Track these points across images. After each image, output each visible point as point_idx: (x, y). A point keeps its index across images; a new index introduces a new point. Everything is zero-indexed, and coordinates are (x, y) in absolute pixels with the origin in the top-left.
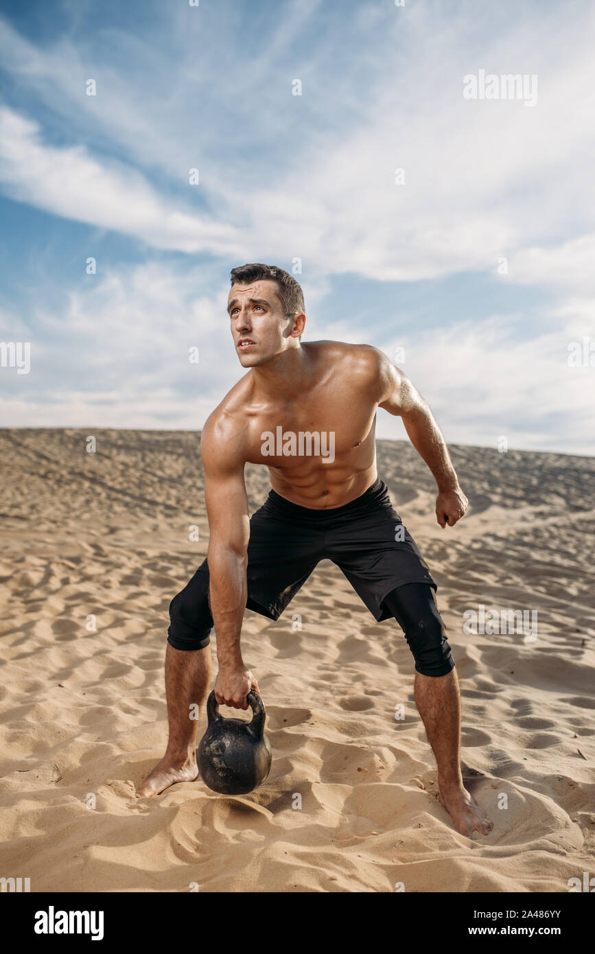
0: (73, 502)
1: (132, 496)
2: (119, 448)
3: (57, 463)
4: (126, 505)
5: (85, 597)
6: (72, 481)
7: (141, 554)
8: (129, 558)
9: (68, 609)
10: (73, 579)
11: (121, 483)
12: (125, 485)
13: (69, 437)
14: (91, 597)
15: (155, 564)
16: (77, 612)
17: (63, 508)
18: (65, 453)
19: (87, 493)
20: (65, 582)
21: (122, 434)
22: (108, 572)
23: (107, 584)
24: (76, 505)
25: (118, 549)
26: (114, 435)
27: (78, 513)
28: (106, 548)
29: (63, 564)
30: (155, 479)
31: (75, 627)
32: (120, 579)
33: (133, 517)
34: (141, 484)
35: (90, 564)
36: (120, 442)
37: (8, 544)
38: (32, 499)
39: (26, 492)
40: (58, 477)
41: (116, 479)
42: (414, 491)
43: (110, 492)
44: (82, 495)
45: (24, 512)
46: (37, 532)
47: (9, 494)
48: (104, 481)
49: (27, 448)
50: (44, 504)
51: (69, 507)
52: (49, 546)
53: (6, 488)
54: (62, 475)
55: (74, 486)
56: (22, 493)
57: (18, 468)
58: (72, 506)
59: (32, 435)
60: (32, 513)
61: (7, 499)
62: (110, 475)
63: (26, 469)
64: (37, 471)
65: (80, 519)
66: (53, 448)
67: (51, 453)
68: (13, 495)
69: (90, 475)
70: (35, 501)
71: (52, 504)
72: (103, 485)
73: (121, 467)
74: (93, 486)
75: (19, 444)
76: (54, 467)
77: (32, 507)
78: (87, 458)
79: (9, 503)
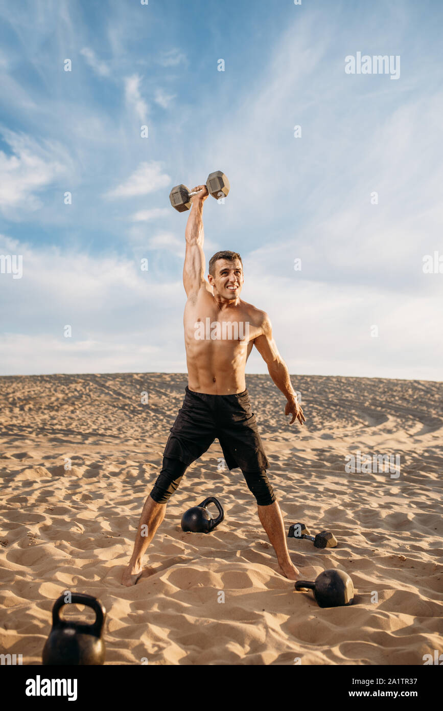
0: (146, 426)
2: (172, 387)
3: (130, 398)
6: (142, 411)
13: (137, 380)
17: (140, 430)
18: (135, 391)
19: (154, 420)
21: (173, 377)
24: (148, 428)
26: (168, 378)
27: (150, 433)
29: (150, 465)
36: (172, 383)
37: (111, 453)
38: (118, 424)
39: (112, 419)
40: (132, 408)
41: (172, 409)
42: (386, 415)
43: (169, 419)
44: (150, 421)
45: (115, 433)
46: (127, 445)
47: (101, 420)
48: (164, 411)
49: (108, 388)
50: (127, 427)
51: (143, 429)
52: (139, 455)
53: (99, 417)
54: (134, 408)
55: (144, 415)
56: (110, 420)
57: (103, 402)
58: (145, 428)
59: (111, 378)
60: (121, 434)
61: (101, 424)
62: (168, 407)
63: (110, 403)
64: (117, 404)
65: (153, 437)
66: (126, 388)
67: (125, 392)
68: (104, 421)
69: (153, 407)
70: (120, 425)
71: (132, 428)
72: (164, 414)
73: (174, 401)
74: (157, 415)
75: (103, 386)
76: (128, 401)
77: (119, 429)
78: (151, 395)
79: (103, 426)
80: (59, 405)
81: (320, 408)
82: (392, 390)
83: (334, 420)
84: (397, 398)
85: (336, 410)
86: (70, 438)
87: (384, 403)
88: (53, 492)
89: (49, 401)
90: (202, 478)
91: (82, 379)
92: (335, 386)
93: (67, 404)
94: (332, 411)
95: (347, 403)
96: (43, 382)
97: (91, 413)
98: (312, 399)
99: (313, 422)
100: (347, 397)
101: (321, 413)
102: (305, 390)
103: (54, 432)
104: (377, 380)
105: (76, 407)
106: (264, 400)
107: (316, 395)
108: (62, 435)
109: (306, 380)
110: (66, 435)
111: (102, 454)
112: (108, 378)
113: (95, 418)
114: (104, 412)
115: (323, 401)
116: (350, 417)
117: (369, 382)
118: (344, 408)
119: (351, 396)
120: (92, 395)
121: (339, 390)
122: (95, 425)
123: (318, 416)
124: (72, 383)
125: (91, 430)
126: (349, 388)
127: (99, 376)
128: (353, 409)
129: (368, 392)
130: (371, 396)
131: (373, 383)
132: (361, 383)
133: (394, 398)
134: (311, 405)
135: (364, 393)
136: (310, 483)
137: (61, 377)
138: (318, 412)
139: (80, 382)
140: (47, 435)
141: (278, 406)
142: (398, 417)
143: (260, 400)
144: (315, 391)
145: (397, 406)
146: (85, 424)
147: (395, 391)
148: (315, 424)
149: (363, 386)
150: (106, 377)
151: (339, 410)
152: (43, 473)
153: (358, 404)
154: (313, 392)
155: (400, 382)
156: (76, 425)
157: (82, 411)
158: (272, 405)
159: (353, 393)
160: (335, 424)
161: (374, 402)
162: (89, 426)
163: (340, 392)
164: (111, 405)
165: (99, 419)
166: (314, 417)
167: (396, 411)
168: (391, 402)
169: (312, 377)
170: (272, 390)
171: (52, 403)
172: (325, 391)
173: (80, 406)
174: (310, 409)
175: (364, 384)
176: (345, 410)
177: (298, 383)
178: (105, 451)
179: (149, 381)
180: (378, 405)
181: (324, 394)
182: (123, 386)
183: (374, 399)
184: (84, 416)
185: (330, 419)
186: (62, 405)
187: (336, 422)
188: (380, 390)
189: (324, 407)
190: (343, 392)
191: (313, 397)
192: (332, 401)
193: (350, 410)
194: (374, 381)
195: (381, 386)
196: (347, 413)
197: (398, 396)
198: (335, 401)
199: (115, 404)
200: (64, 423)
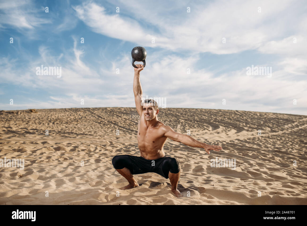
0: (107, 131)
1: (126, 129)
2: (124, 113)
3: (104, 119)
4: (124, 131)
5: (105, 154)
6: (108, 124)
7: (123, 144)
8: (120, 145)
9: (100, 157)
10: (102, 150)
11: (123, 125)
12: (125, 125)
13: (108, 110)
14: (106, 154)
15: (127, 147)
16: (101, 157)
17: (104, 132)
18: (107, 116)
19: (112, 128)
20: (100, 151)
21: (125, 109)
22: (113, 149)
23: (112, 151)
24: (108, 131)
25: (117, 143)
26: (123, 110)
27: (108, 134)
28: (114, 143)
29: (101, 147)
30: (135, 124)
31: (101, 160)
32: (116, 150)
33: (125, 135)
34: (130, 125)
35: (108, 147)
36: (124, 112)
37: (86, 142)
38: (95, 130)
39: (94, 127)
40: (104, 123)
41: (122, 123)
42: (219, 126)
43: (119, 128)
44: (111, 129)
45: (92, 133)
46: (95, 138)
47: (88, 128)
48: (118, 124)
49: (95, 114)
50: (99, 131)
51: (106, 132)
52: (98, 142)
53: (88, 127)
54: (105, 123)
55: (109, 126)
56: (92, 128)
57: (92, 120)
58: (107, 132)
59: (97, 110)
60: (95, 134)
61: (88, 130)
62: (120, 122)
63: (94, 121)
64: (98, 121)
65: (109, 135)
66: (103, 114)
67: (103, 116)
68: (90, 128)
69: (114, 122)
70: (96, 130)
71: (101, 131)
72: (118, 125)
73: (124, 120)
74: (114, 126)
75: (93, 113)
76: (103, 120)
77: (95, 132)
78: (114, 117)
79: (88, 131)
80: (71, 122)
81: (190, 123)
82: (225, 115)
83: (195, 128)
84: (226, 118)
85: (197, 124)
86: (71, 135)
87: (220, 121)
88: (51, 157)
89: (67, 120)
90: (122, 152)
91: (83, 110)
92: (199, 113)
93: (74, 121)
94: (195, 124)
95: (203, 121)
96: (65, 112)
97: (85, 125)
98: (187, 119)
99: (185, 129)
100: (204, 118)
101: (190, 125)
102: (184, 115)
103: (64, 133)
104: (218, 110)
105: (79, 122)
106: (165, 119)
107: (189, 117)
108: (68, 134)
109: (186, 110)
110: (69, 134)
111: (82, 142)
112: (96, 109)
113: (86, 127)
114: (91, 125)
115: (192, 120)
116: (202, 127)
117: (215, 111)
118: (201, 122)
119: (205, 118)
120: (87, 117)
121: (200, 115)
122: (85, 130)
123: (189, 126)
124: (78, 112)
125: (82, 133)
126: (205, 114)
127: (92, 109)
128: (205, 123)
129: (213, 116)
130: (215, 118)
131: (217, 112)
132: (211, 111)
133: (225, 118)
134: (186, 121)
135: (212, 116)
136: (170, 154)
137: (74, 109)
138: (189, 124)
139: (82, 111)
140: (60, 134)
141: (171, 122)
142: (224, 126)
143: (164, 119)
144: (189, 115)
145: (226, 122)
146: (80, 130)
147: (226, 115)
148: (185, 130)
149: (212, 113)
150: (94, 109)
151: (198, 124)
152: (51, 149)
153: (208, 121)
154: (188, 116)
155: (229, 111)
156: (76, 130)
157: (81, 124)
158: (168, 121)
159: (207, 116)
160: (195, 130)
161: (216, 120)
162: (81, 130)
163: (201, 116)
164: (94, 122)
165: (87, 127)
166: (186, 127)
167: (224, 124)
168: (223, 120)
169: (189, 109)
170: (170, 115)
171: (68, 121)
172: (194, 116)
173: (80, 122)
174: (185, 123)
175: (212, 112)
176: (201, 124)
177: (182, 111)
178: (83, 141)
179: (114, 111)
180: (217, 121)
181: (193, 116)
182: (102, 113)
183: (216, 119)
184: (81, 126)
185: (194, 128)
186: (72, 121)
187: (196, 129)
188: (219, 115)
189: (192, 122)
190: (202, 116)
191: (188, 118)
192: (196, 120)
193: (203, 124)
194: (217, 111)
195: (220, 113)
196: (202, 125)
197: (227, 118)
198: (198, 120)
199: (97, 121)
200: (71, 129)
